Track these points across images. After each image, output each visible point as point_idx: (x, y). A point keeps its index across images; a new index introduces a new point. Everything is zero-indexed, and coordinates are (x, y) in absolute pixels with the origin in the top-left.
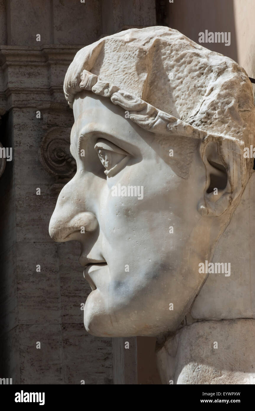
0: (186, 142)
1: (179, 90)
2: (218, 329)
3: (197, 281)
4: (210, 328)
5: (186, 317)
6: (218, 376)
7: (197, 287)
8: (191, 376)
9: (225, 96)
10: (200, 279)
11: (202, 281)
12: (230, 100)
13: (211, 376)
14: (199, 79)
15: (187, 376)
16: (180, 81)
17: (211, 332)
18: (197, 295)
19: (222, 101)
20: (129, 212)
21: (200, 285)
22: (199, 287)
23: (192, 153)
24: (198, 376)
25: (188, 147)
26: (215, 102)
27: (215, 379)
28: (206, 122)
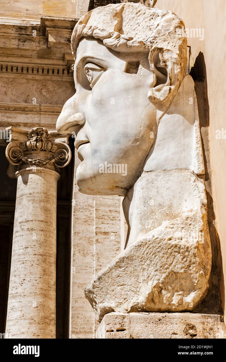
0: (140, 55)
1: (137, 30)
2: (162, 176)
3: (147, 145)
4: (156, 176)
5: (140, 172)
6: (161, 209)
7: (148, 150)
8: (143, 210)
9: (166, 27)
10: (149, 143)
11: (151, 145)
12: (169, 28)
13: (157, 208)
14: (150, 22)
15: (140, 210)
16: (138, 25)
17: (157, 179)
18: (147, 156)
19: (164, 29)
20: (102, 102)
21: (150, 148)
22: (149, 150)
23: (144, 62)
24: (147, 209)
25: (142, 59)
26: (159, 30)
27: (159, 210)
28: (153, 42)
